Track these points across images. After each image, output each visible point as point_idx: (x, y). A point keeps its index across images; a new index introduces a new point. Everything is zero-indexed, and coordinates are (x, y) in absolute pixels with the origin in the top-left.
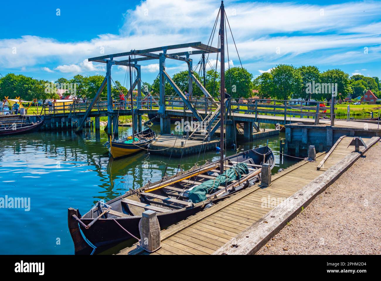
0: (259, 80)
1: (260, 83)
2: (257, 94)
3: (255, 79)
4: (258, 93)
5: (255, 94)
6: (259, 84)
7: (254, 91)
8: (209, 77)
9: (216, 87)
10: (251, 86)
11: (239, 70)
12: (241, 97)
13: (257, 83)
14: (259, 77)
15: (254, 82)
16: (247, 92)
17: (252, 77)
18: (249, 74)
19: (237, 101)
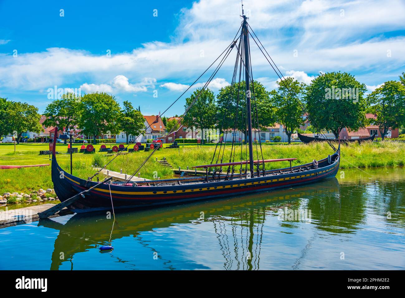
0: (377, 95)
1: (379, 101)
2: (374, 121)
3: (371, 94)
4: (376, 119)
5: (371, 121)
6: (378, 103)
7: (369, 116)
8: (282, 91)
9: (296, 109)
10: (362, 106)
11: (338, 78)
12: (343, 126)
13: (374, 101)
14: (377, 90)
15: (368, 100)
16: (356, 118)
17: (364, 90)
18: (359, 84)
19: (337, 135)
